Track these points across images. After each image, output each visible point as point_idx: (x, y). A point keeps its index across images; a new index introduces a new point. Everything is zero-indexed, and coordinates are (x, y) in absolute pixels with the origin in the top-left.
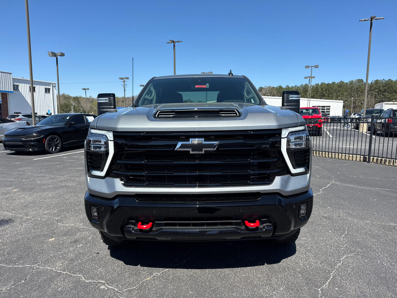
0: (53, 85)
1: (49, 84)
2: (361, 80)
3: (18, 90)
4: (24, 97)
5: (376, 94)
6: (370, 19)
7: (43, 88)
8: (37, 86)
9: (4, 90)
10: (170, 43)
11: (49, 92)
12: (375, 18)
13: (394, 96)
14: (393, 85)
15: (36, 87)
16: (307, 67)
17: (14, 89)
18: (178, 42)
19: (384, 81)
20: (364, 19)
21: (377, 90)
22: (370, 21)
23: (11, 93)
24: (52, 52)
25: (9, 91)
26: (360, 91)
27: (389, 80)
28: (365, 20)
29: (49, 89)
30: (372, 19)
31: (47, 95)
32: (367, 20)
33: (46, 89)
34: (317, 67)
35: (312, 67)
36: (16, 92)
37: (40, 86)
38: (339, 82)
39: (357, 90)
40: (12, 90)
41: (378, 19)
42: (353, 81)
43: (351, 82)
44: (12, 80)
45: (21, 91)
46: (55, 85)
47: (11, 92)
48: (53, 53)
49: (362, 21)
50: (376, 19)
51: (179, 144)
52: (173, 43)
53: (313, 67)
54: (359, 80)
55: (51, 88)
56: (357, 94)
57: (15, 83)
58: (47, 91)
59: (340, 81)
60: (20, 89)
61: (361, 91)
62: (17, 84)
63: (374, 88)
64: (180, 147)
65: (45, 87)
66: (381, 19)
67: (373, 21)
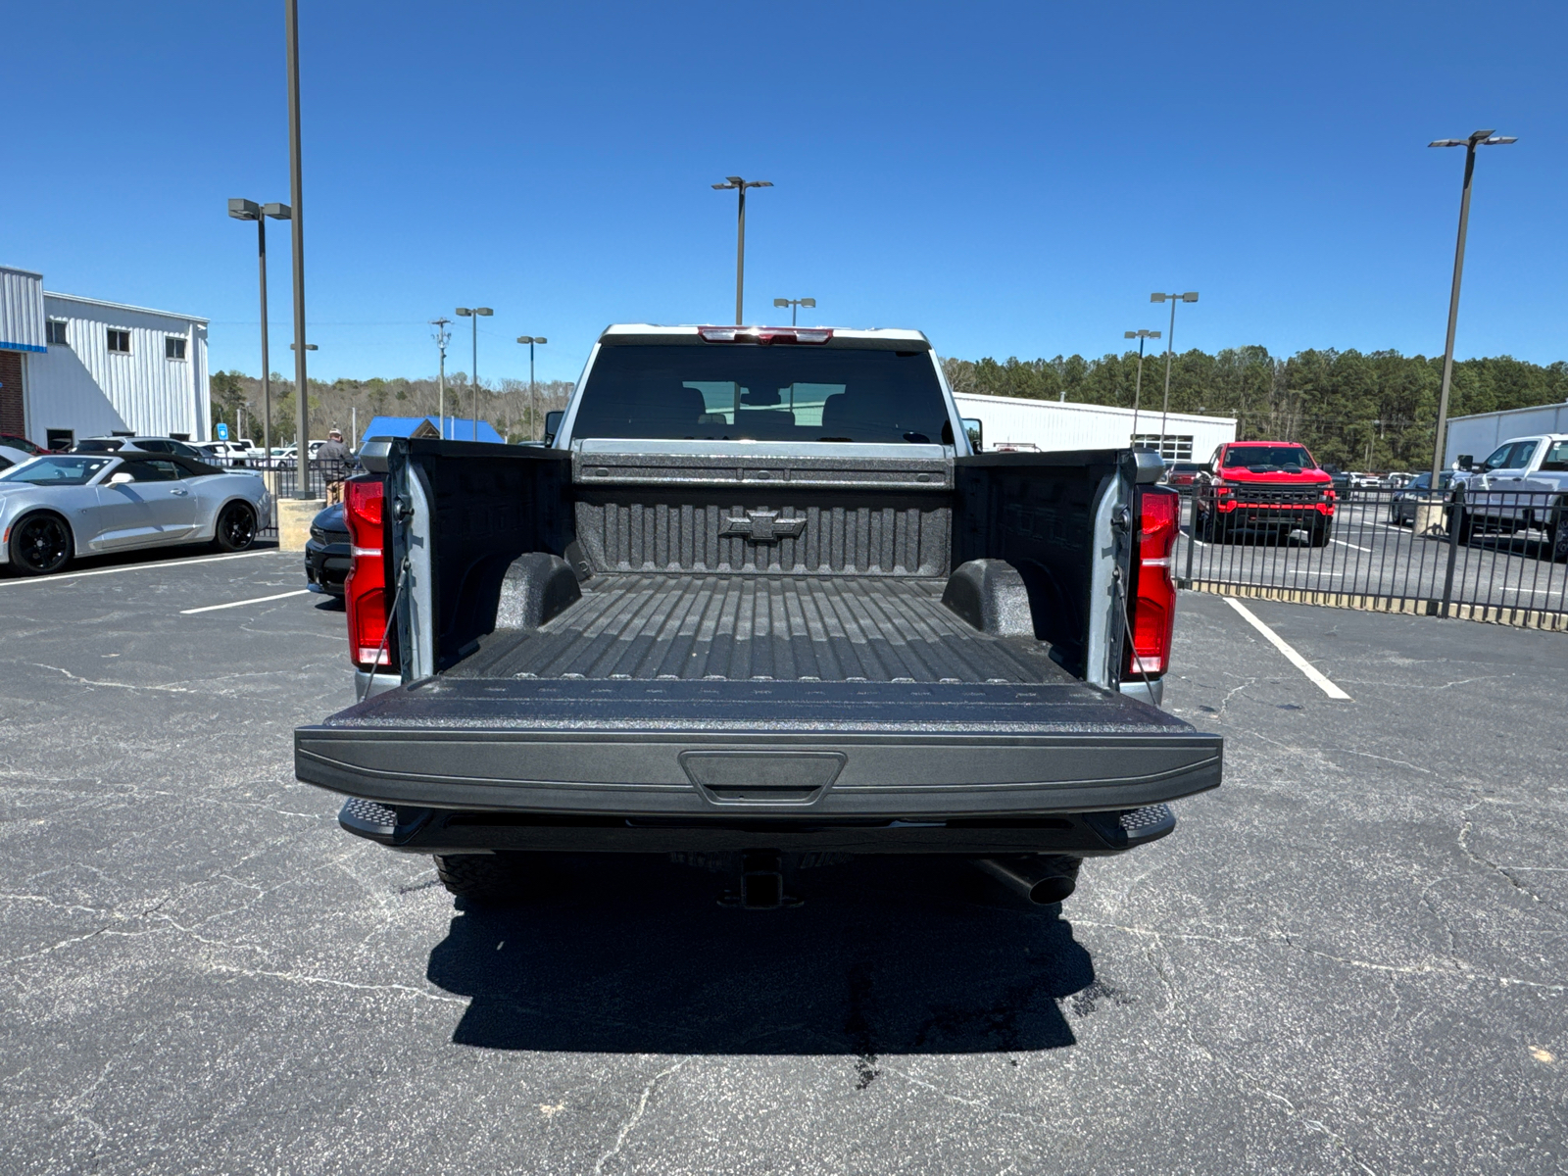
0: (196, 330)
1: (182, 324)
2: (1261, 348)
3: (64, 342)
4: (87, 367)
5: (1307, 397)
6: (1468, 142)
7: (158, 339)
8: (137, 330)
9: (10, 341)
10: (727, 187)
11: (181, 354)
12: (1485, 140)
13: (1367, 407)
14: (1363, 368)
15: (131, 335)
16: (1158, 297)
17: (49, 340)
18: (757, 185)
19: (1334, 358)
20: (1447, 141)
21: (1309, 387)
22: (1466, 148)
23: (36, 355)
24: (246, 202)
25: (30, 347)
26: (1256, 387)
27: (1350, 351)
28: (1450, 144)
29: (182, 344)
30: (1474, 140)
31: (174, 364)
32: (1456, 144)
33: (170, 342)
34: (1191, 298)
35: (1174, 297)
36: (57, 349)
37: (148, 331)
38: (1185, 352)
39: (1246, 381)
40: (43, 343)
41: (1495, 142)
42: (1231, 352)
43: (1227, 356)
44: (41, 302)
45: (73, 347)
46: (204, 328)
47: (38, 349)
48: (248, 204)
49: (1439, 145)
50: (1489, 143)
52: (737, 189)
53: (1177, 300)
54: (1253, 348)
55: (190, 338)
56: (1247, 396)
57: (52, 317)
58: (175, 349)
59: (1191, 349)
60: (69, 338)
61: (1259, 388)
62: (59, 319)
63: (1301, 379)
65: (166, 334)
66: (1505, 142)
67: (1479, 148)
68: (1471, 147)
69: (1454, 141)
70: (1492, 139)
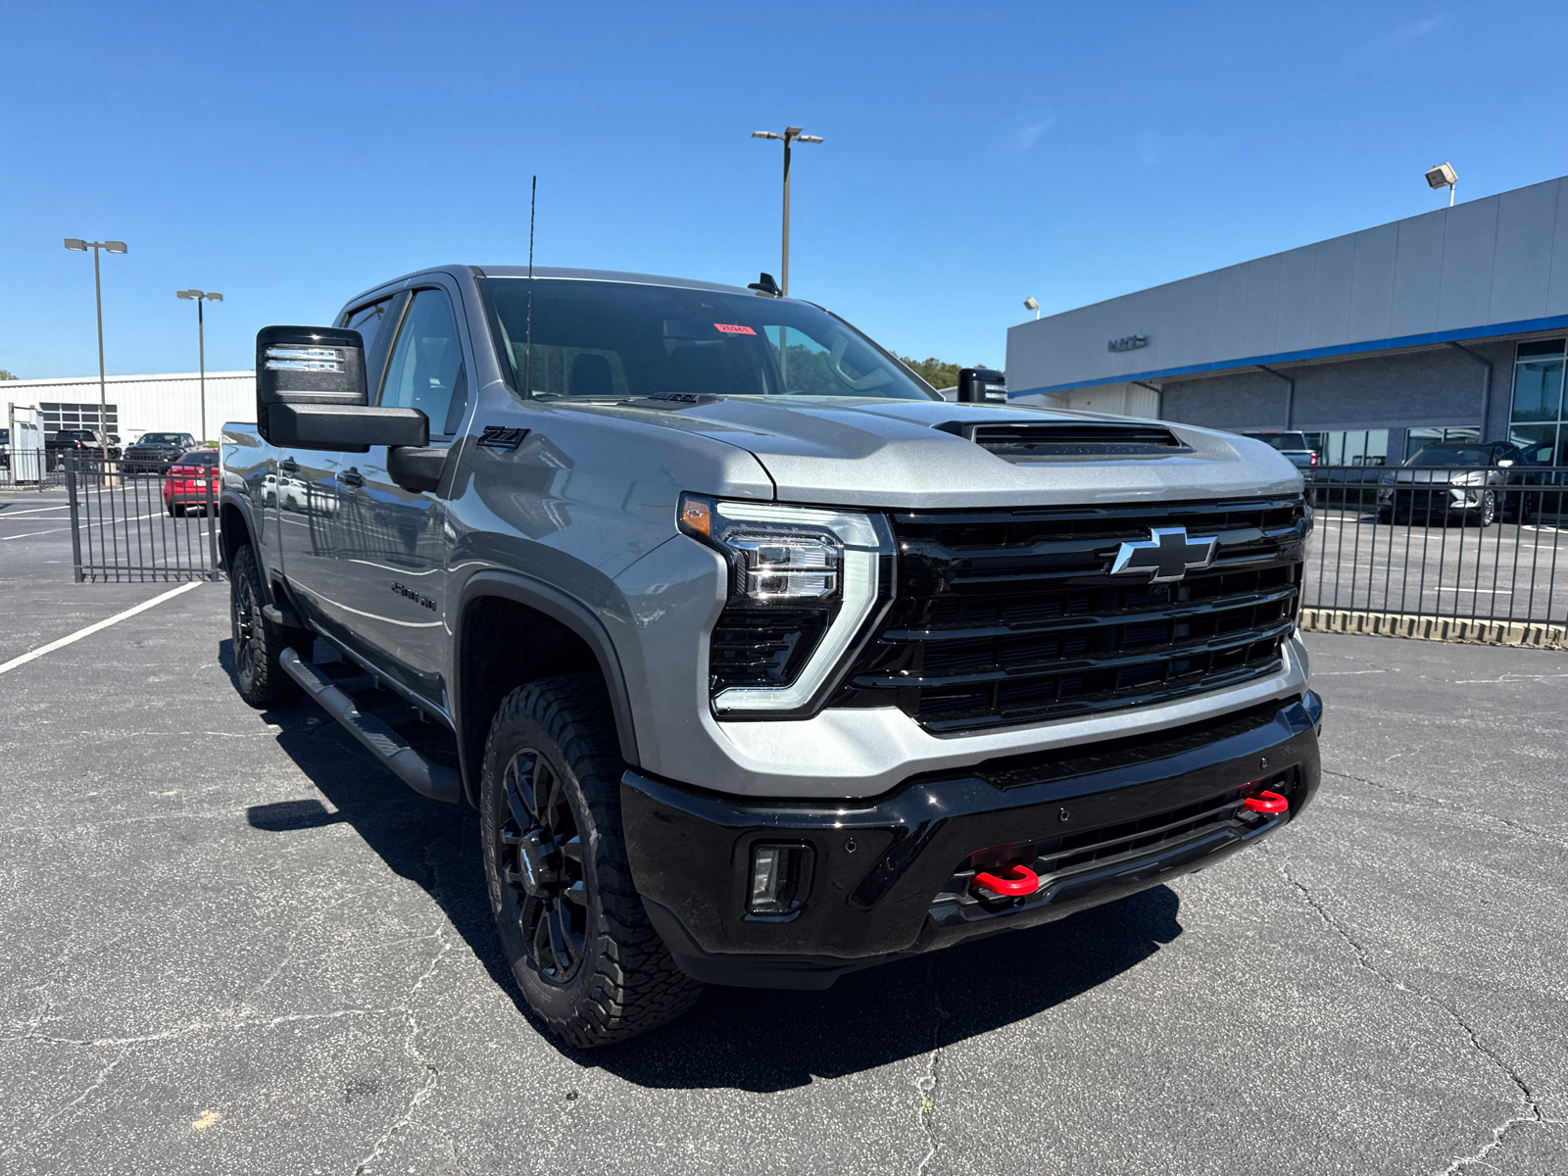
6: (784, 137)
12: (798, 136)
20: (766, 133)
22: (783, 143)
28: (769, 137)
30: (788, 135)
32: (775, 137)
41: (806, 140)
49: (761, 136)
50: (800, 140)
51: (1126, 552)
64: (1132, 562)
66: (814, 141)
67: (793, 144)
68: (787, 142)
69: (772, 134)
70: (803, 137)
